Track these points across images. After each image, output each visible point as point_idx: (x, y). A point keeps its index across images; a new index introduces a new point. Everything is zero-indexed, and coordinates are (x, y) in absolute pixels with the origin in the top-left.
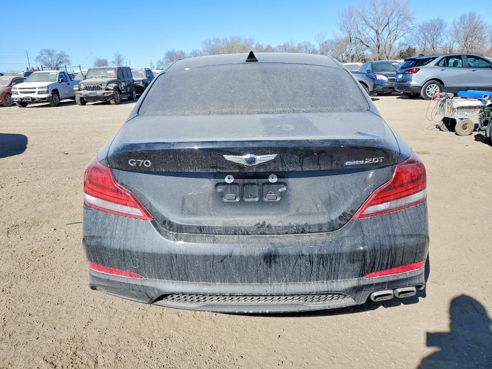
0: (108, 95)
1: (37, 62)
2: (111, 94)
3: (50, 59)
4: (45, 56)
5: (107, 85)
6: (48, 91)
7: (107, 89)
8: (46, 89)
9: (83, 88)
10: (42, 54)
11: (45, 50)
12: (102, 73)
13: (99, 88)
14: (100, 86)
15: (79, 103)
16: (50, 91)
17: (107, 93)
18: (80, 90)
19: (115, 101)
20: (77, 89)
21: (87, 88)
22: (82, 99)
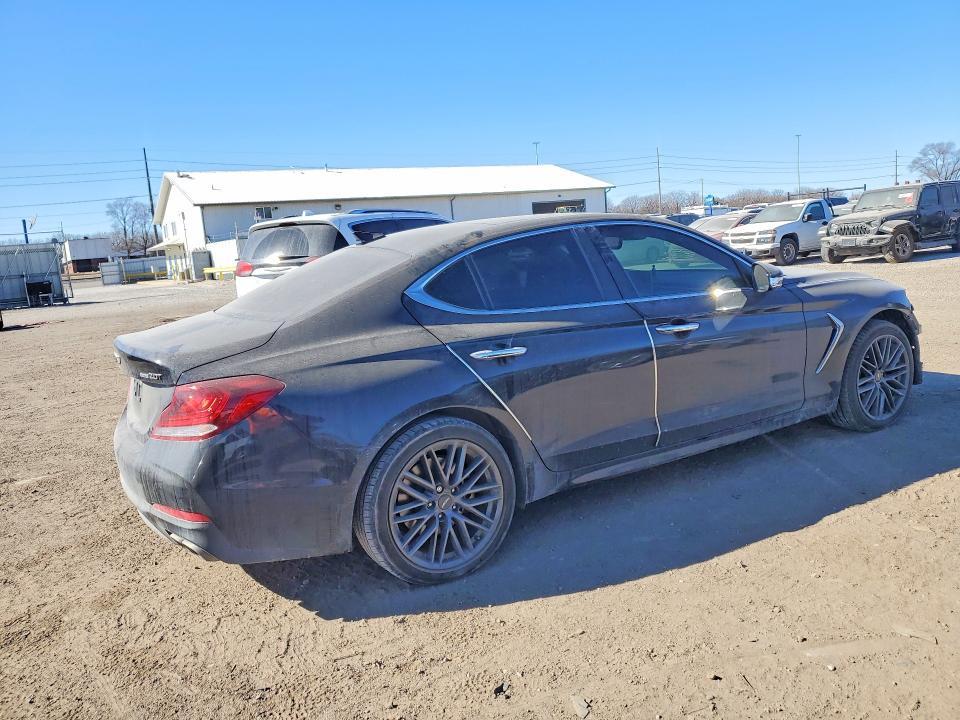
0: (880, 243)
1: (911, 171)
2: (886, 241)
3: (940, 162)
4: (932, 157)
5: (882, 222)
6: (774, 238)
7: (880, 233)
8: (770, 235)
9: (833, 231)
10: (925, 155)
11: (933, 146)
12: (889, 199)
13: (863, 231)
14: (868, 226)
15: (827, 259)
16: (779, 239)
17: (879, 239)
18: (828, 234)
19: (895, 255)
20: (824, 232)
21: (841, 232)
22: (831, 251)
